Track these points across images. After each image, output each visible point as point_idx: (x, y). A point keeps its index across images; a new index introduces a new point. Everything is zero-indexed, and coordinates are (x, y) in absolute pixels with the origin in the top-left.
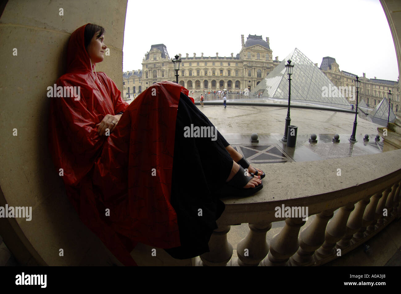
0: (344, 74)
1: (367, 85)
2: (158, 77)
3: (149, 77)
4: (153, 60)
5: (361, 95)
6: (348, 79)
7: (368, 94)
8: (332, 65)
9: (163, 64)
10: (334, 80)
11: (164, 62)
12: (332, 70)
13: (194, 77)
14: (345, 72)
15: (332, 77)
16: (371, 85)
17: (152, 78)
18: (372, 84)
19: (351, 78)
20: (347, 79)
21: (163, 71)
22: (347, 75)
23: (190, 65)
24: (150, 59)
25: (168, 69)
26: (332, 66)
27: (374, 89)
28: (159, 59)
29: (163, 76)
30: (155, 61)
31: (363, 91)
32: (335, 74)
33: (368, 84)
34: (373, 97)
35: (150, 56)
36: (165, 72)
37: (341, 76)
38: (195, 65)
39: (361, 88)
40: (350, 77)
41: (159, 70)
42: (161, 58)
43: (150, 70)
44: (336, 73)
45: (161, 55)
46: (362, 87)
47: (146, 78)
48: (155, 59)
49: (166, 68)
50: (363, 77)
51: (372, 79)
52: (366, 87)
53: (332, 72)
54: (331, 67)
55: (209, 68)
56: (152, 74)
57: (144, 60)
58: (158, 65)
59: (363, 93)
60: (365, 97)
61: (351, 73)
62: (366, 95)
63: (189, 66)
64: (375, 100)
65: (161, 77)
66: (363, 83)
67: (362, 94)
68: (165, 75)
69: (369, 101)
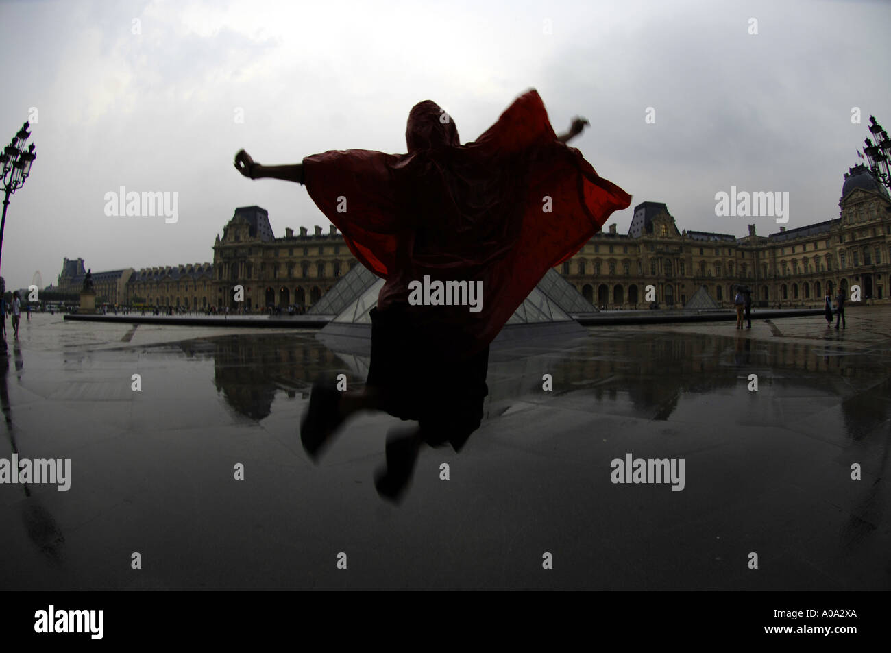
0: (691, 238)
1: (761, 253)
2: (239, 277)
3: (223, 278)
4: (233, 240)
6: (704, 250)
7: (766, 275)
8: (655, 221)
9: (250, 250)
10: (661, 258)
11: (253, 246)
12: (654, 233)
13: (310, 280)
14: (698, 233)
15: (654, 252)
16: (771, 250)
17: (230, 279)
18: (774, 248)
19: (713, 243)
20: (701, 250)
21: (249, 266)
22: (702, 240)
23: (306, 252)
24: (229, 239)
25: (259, 261)
26: (654, 223)
27: (781, 257)
28: (245, 238)
29: (249, 276)
30: (236, 244)
31: (753, 272)
32: (662, 243)
33: (763, 249)
34: (779, 279)
35: (229, 232)
36: (253, 269)
37: (682, 246)
38: (314, 252)
39: (744, 264)
40: (709, 242)
41: (241, 262)
42: (248, 236)
43: (225, 263)
44: (665, 239)
45: (247, 230)
46: (748, 262)
47: (220, 278)
48: (237, 238)
49: (255, 260)
50: (750, 236)
51: (774, 235)
52: (758, 260)
53: (653, 239)
54: (652, 226)
55: (344, 259)
56: (230, 272)
57: (218, 239)
58: (241, 251)
59: (752, 276)
60: (758, 285)
61: (715, 233)
62: (760, 280)
63: (302, 254)
64: (785, 287)
65: (246, 278)
66: (751, 251)
67: (750, 280)
68: (252, 275)
69: (769, 293)
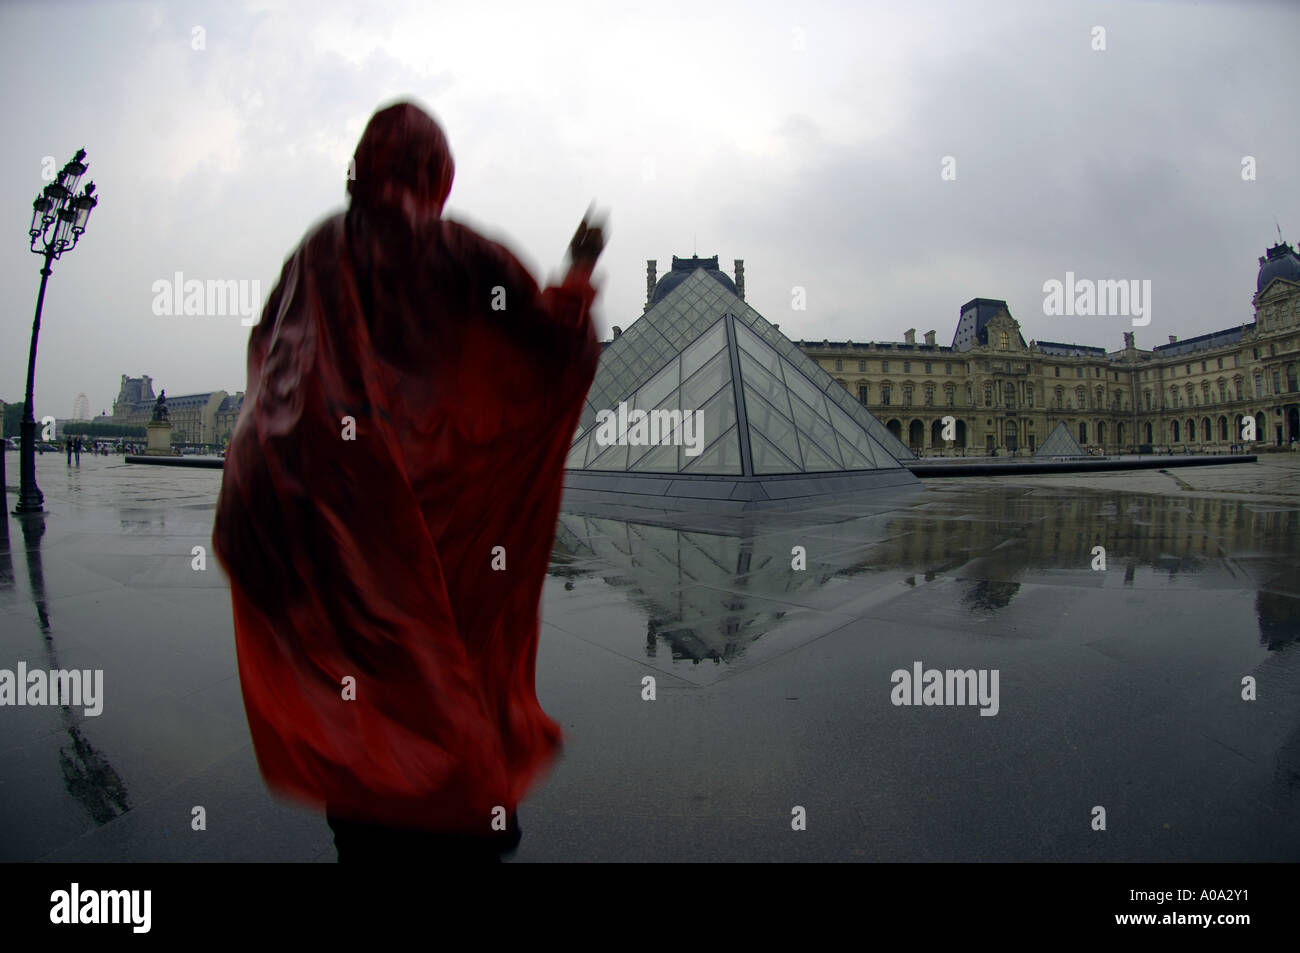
0: (1042, 352)
1: (1142, 375)
5: (1120, 419)
6: (1061, 370)
7: (1149, 407)
8: (990, 326)
10: (1000, 381)
12: (990, 344)
15: (990, 373)
16: (1157, 370)
18: (1161, 367)
19: (1074, 360)
20: (1057, 369)
22: (1058, 354)
26: (989, 330)
27: (1171, 380)
31: (1131, 402)
32: (1001, 359)
33: (1146, 369)
34: (1168, 413)
37: (1029, 364)
39: (1119, 390)
40: (1068, 358)
44: (1006, 354)
46: (1124, 388)
50: (1126, 349)
51: (1160, 348)
52: (1138, 385)
53: (988, 354)
54: (986, 334)
59: (1130, 409)
60: (1139, 422)
61: (1077, 344)
62: (1141, 414)
64: (1176, 424)
66: (1127, 371)
67: (1127, 414)
69: (1153, 434)
